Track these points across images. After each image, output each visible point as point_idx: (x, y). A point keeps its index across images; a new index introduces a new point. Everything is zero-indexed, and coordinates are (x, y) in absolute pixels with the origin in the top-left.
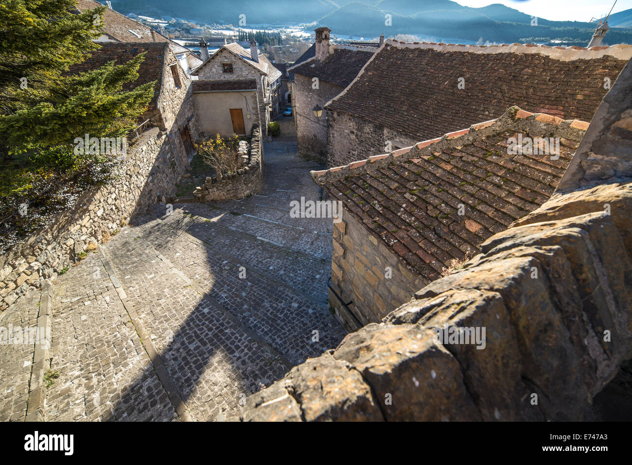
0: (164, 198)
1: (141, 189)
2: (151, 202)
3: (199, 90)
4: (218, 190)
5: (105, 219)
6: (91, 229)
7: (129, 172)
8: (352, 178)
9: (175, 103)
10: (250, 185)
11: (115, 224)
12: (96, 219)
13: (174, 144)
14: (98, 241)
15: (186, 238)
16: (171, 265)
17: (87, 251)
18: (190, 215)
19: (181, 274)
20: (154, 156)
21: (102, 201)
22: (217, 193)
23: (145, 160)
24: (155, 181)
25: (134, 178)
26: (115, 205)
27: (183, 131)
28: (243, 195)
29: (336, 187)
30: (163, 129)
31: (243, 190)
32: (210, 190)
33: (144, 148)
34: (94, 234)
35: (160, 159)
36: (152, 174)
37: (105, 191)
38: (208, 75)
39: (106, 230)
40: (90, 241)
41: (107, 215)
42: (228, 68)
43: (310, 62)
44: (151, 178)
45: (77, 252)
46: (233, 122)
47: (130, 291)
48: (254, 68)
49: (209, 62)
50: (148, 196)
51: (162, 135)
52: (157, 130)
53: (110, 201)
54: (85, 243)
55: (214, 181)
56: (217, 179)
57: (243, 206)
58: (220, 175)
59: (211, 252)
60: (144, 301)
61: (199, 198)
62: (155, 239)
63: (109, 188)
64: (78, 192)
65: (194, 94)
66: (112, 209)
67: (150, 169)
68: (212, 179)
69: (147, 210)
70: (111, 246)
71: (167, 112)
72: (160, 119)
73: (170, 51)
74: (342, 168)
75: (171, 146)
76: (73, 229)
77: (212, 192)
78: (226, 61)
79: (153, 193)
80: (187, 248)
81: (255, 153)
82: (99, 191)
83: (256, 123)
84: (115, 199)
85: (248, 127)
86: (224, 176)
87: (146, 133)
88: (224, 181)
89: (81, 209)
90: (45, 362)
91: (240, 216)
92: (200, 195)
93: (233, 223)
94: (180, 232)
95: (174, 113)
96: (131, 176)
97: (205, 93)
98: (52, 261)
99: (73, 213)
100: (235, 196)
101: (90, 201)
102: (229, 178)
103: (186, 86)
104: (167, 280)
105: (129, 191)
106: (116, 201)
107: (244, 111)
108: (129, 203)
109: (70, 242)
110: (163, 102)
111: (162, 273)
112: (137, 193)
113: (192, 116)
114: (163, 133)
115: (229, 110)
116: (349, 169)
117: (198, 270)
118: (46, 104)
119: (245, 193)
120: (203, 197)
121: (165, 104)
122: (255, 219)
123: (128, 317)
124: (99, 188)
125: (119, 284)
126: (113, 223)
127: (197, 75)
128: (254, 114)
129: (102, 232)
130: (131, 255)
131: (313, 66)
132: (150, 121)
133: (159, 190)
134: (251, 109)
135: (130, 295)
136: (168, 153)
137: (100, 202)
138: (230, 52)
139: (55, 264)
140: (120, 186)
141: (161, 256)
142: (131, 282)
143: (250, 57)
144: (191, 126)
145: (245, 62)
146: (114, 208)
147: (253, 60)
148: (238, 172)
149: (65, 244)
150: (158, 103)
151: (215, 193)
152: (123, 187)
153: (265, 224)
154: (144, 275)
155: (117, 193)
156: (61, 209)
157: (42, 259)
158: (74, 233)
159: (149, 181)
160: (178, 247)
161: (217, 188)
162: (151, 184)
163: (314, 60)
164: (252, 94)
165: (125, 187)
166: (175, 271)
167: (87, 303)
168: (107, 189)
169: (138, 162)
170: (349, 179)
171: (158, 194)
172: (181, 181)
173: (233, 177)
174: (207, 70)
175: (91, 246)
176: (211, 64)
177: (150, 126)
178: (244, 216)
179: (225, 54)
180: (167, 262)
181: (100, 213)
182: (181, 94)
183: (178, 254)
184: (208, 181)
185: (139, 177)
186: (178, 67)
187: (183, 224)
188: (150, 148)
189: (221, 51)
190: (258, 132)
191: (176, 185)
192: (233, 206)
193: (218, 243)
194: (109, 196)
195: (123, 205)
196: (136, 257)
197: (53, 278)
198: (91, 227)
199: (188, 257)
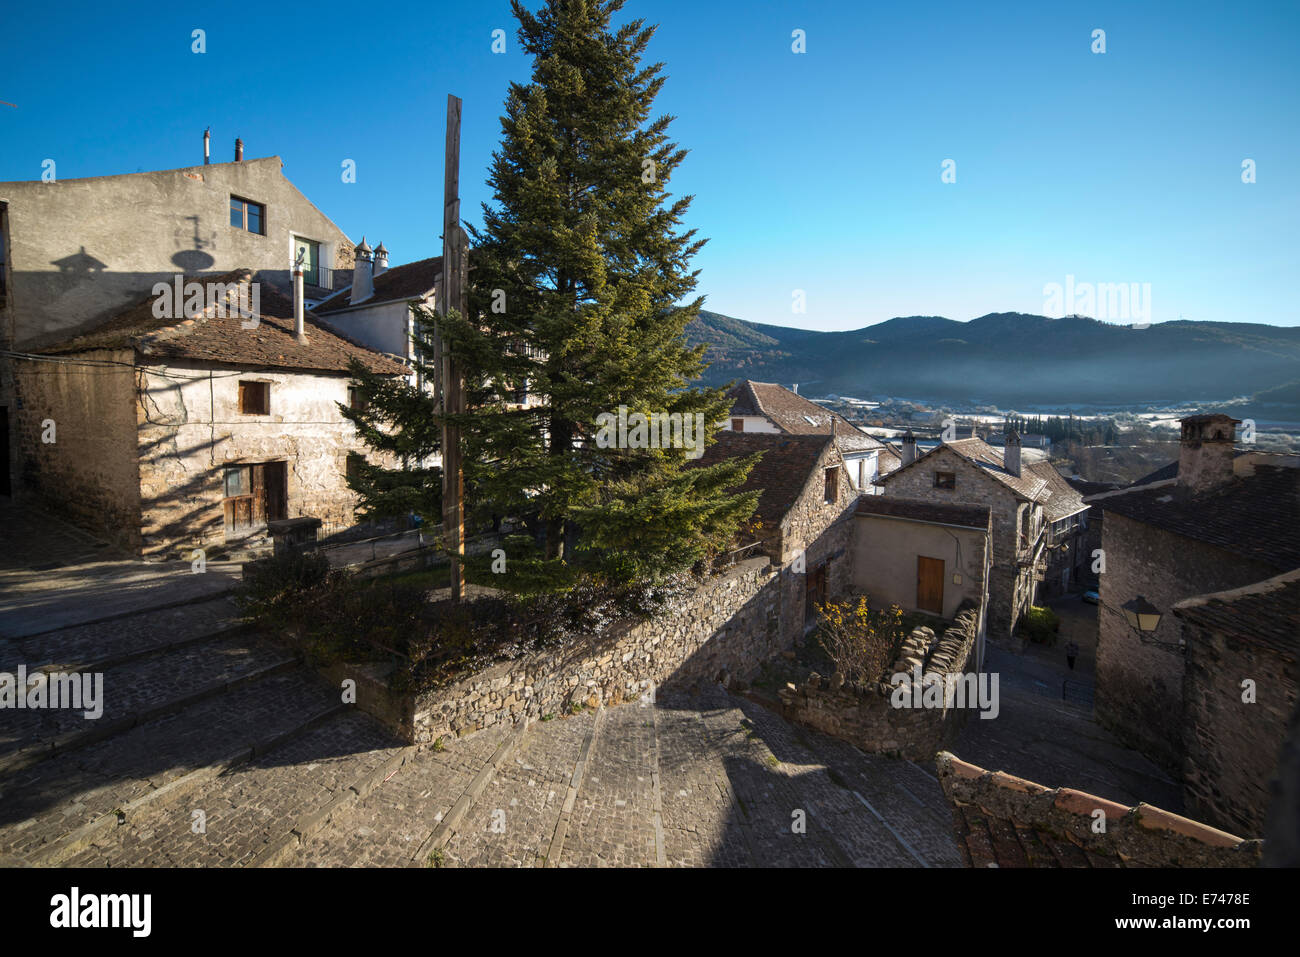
0: (728, 676)
1: (700, 645)
2: (706, 675)
3: (868, 511)
4: (826, 707)
5: (629, 671)
6: (604, 676)
7: (693, 613)
8: (1056, 838)
9: (815, 524)
10: (902, 730)
11: (637, 683)
12: (617, 664)
13: (787, 591)
14: (604, 698)
15: (714, 770)
16: (659, 806)
17: (584, 705)
18: (750, 731)
19: (661, 834)
20: (743, 600)
21: (638, 641)
22: (822, 713)
23: (727, 602)
24: (729, 642)
25: (697, 626)
26: (651, 654)
27: (816, 574)
28: (878, 746)
29: (991, 837)
30: (776, 561)
31: (881, 733)
32: (810, 701)
33: (733, 584)
34: (604, 685)
35: (752, 610)
36: (727, 628)
37: (648, 629)
38: (904, 488)
39: (622, 687)
40: (595, 693)
41: (634, 664)
42: (946, 481)
43: (1158, 489)
44: (723, 635)
45: (573, 700)
46: (919, 581)
47: (582, 807)
48: (1004, 486)
49: (911, 466)
50: (707, 663)
51: (770, 571)
52: (765, 561)
53: (647, 646)
54: (588, 693)
55: (825, 686)
56: (832, 685)
57: (864, 772)
58: (840, 680)
59: (737, 830)
60: (582, 840)
61: (785, 706)
62: (669, 742)
63: (656, 626)
64: (614, 617)
65: (857, 515)
66: (644, 659)
67: (729, 619)
68: (822, 680)
69: (693, 685)
70: (612, 716)
71: (794, 537)
72: (779, 546)
73: (834, 447)
74: (1031, 790)
75: (779, 594)
76: (587, 664)
77: (813, 706)
78: (944, 468)
79: (717, 661)
80: (703, 791)
81: (940, 663)
82: (641, 626)
83: (972, 597)
84: (656, 646)
85: (952, 601)
86: (846, 684)
87: (748, 562)
88: (844, 695)
89: (608, 642)
90: (447, 830)
91: (842, 791)
92: (789, 702)
93: (821, 796)
94: (712, 754)
95: (805, 539)
96: (694, 620)
97: (876, 518)
98: (544, 695)
99: (598, 642)
100: (858, 738)
101: (623, 635)
102: (855, 691)
103: (845, 501)
104: (635, 828)
105: (681, 643)
106: (656, 648)
107: (949, 567)
108: (671, 660)
109: (574, 681)
110: (793, 520)
111: (637, 810)
112: (691, 649)
113: (841, 552)
114: (773, 568)
115: (916, 558)
116: (1051, 802)
117: (691, 852)
118: (619, 501)
119: (886, 745)
120: (794, 708)
121: (794, 523)
122: (875, 820)
123: (547, 847)
124: (642, 622)
125: (578, 784)
126: (636, 681)
127: (884, 486)
128: (970, 577)
129: (616, 687)
130: (624, 746)
131: (1167, 499)
132: (762, 544)
133: (727, 660)
134: (966, 566)
135: (576, 813)
136: (770, 603)
137: (635, 642)
138: (956, 454)
139: (545, 702)
140: (672, 629)
141: (656, 777)
142: (592, 791)
143: (1002, 464)
144: (832, 569)
145: (984, 472)
146: (648, 658)
147: (1006, 470)
148: (879, 689)
149: (568, 680)
150: (784, 520)
151: (817, 712)
152: (675, 632)
153: (893, 849)
154: (614, 794)
155: (663, 638)
156: (587, 631)
157: (539, 686)
158: (584, 670)
159: (718, 637)
160: (692, 780)
161: (825, 702)
162: (719, 645)
163: (1171, 486)
164: (975, 536)
165: (678, 633)
166: (656, 821)
167: (532, 783)
168: (653, 627)
169: (714, 603)
170: (1042, 836)
171: (725, 666)
172: (775, 659)
173: (866, 694)
174: (903, 479)
175: (592, 702)
176: (912, 471)
177: (757, 553)
178: (851, 796)
179: (943, 456)
180: (658, 794)
181: (626, 658)
182: (831, 513)
183: (683, 793)
184: (813, 681)
185: (706, 625)
186: (840, 471)
187: (728, 743)
188: (742, 586)
189: (938, 451)
190: (969, 617)
191: (763, 665)
192: (843, 760)
193: (762, 820)
194: (650, 638)
195: (661, 661)
196: (626, 754)
197: (533, 720)
198: (607, 673)
199: (694, 810)
